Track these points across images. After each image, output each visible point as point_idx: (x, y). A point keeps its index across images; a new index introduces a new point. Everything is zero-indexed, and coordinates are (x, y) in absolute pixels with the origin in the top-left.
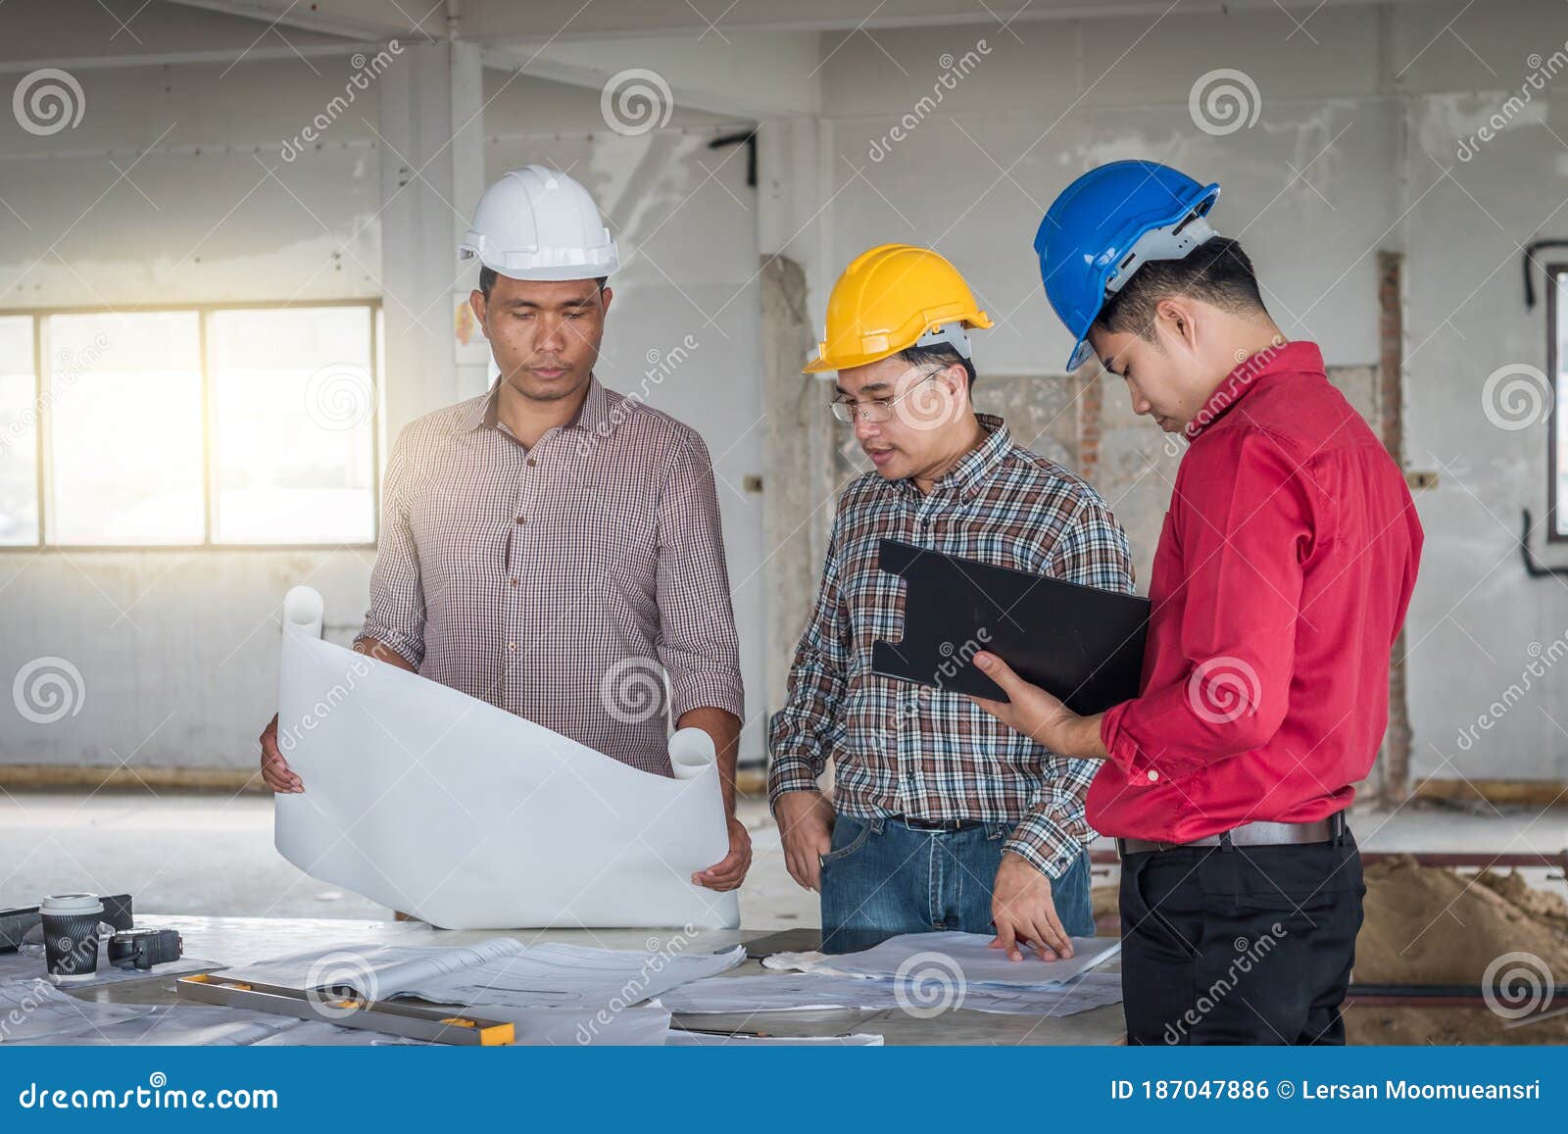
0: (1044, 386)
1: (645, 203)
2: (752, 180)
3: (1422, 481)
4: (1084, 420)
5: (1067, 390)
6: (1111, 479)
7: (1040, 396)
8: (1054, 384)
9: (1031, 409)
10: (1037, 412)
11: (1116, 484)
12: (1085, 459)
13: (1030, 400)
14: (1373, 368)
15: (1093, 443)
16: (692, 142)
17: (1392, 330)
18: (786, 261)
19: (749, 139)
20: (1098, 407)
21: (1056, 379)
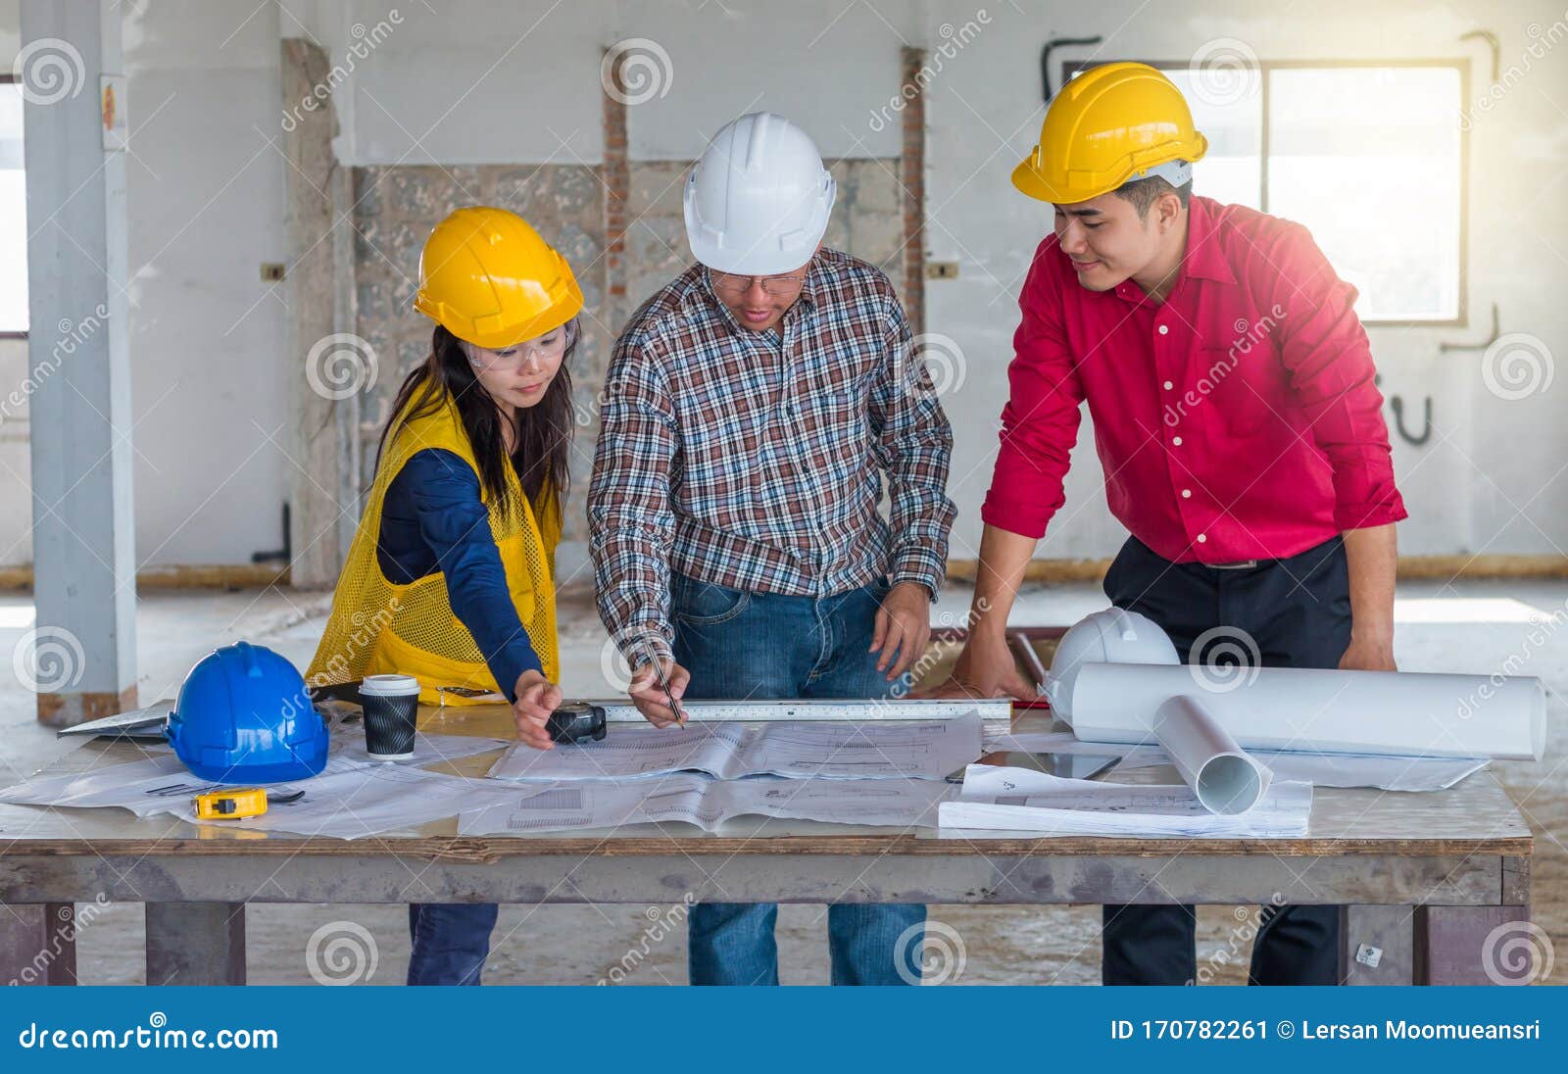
0: (570, 176)
3: (942, 271)
4: (610, 210)
5: (594, 180)
6: (637, 269)
7: (566, 185)
8: (580, 173)
9: (557, 198)
10: (563, 202)
11: (643, 273)
12: (612, 249)
13: (557, 189)
14: (897, 160)
15: (620, 232)
17: (914, 121)
18: (308, 46)
20: (624, 197)
21: (582, 168)
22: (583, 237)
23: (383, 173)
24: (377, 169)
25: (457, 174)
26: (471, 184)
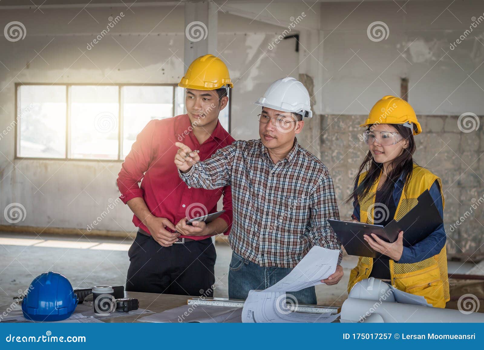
1: (262, 56)
2: (297, 50)
18: (307, 76)
19: (297, 36)
23: (330, 117)
24: (328, 115)
25: (353, 117)
26: (357, 121)
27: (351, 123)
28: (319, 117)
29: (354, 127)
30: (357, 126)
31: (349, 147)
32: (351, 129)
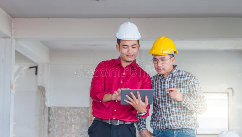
1: (18, 77)
2: (36, 74)
4: (90, 115)
5: (88, 109)
7: (83, 110)
9: (82, 112)
10: (82, 113)
13: (81, 111)
15: (92, 118)
16: (26, 67)
18: (42, 87)
19: (36, 67)
21: (86, 107)
22: (85, 119)
23: (53, 108)
24: (52, 107)
25: (65, 108)
26: (68, 110)
27: (64, 111)
28: (48, 108)
29: (66, 113)
30: (67, 112)
31: (63, 123)
32: (64, 114)
